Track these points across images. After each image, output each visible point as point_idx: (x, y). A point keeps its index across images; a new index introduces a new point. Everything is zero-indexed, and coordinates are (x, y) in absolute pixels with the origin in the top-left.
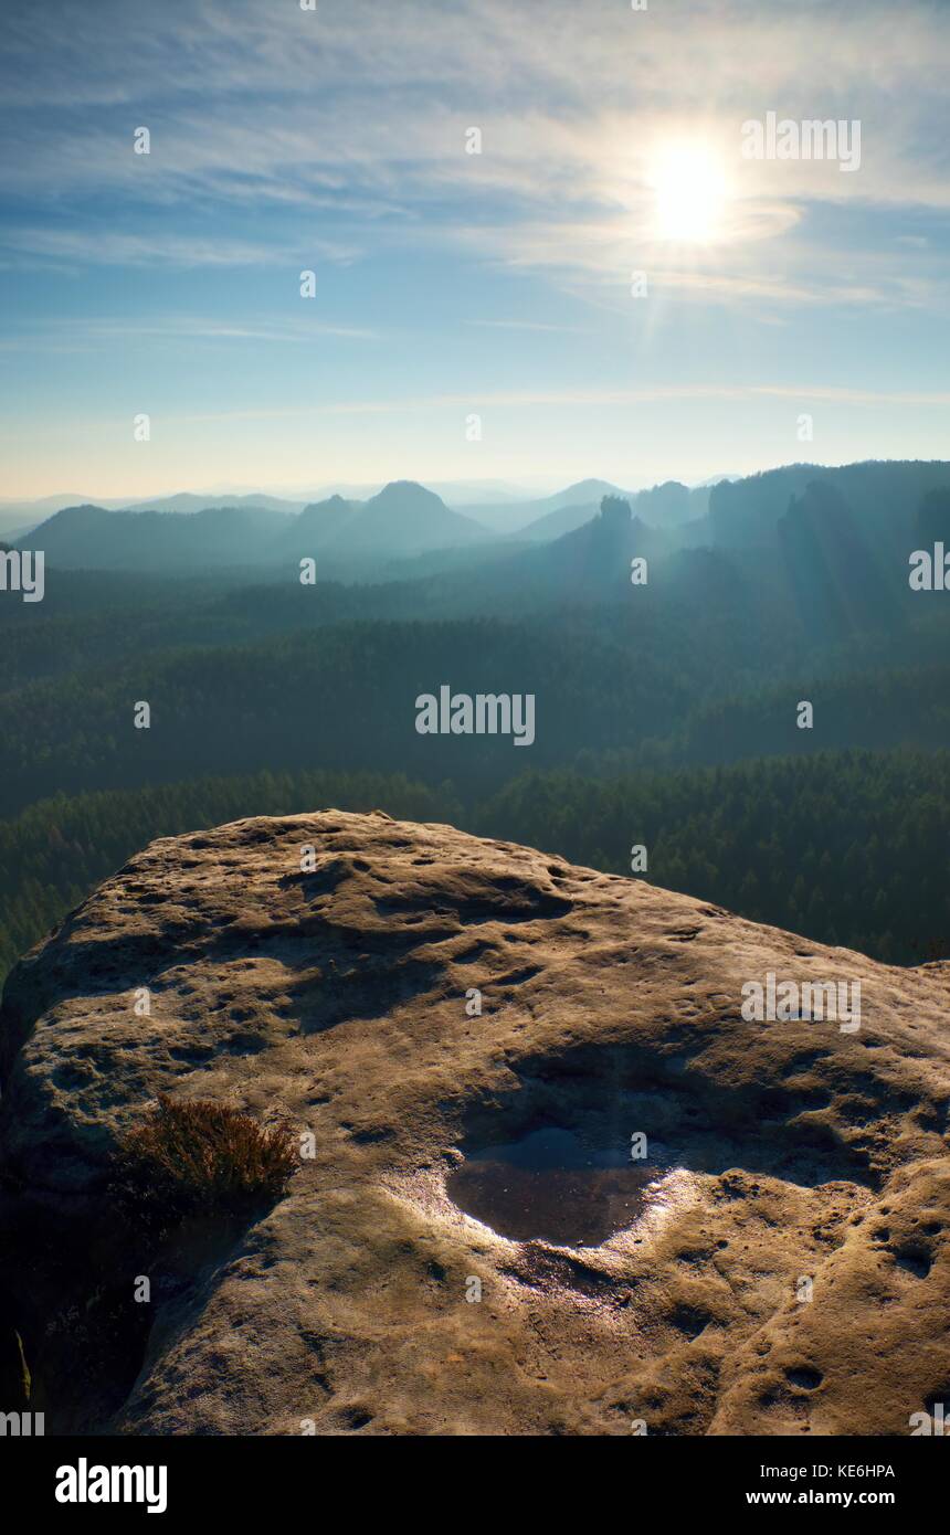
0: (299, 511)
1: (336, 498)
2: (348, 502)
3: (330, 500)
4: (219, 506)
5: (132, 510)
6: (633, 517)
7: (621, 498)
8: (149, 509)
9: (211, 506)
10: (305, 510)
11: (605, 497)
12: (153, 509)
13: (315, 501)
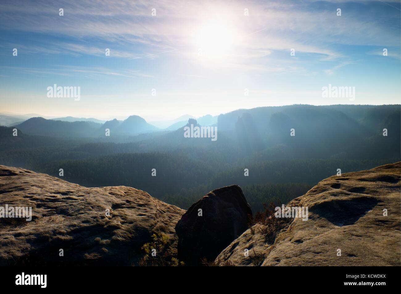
0: (104, 123)
1: (115, 120)
2: (118, 121)
3: (113, 120)
4: (80, 121)
5: (54, 120)
6: (197, 123)
7: (194, 119)
8: (59, 120)
9: (78, 120)
10: (106, 123)
11: (190, 119)
12: (61, 120)
13: (109, 120)
